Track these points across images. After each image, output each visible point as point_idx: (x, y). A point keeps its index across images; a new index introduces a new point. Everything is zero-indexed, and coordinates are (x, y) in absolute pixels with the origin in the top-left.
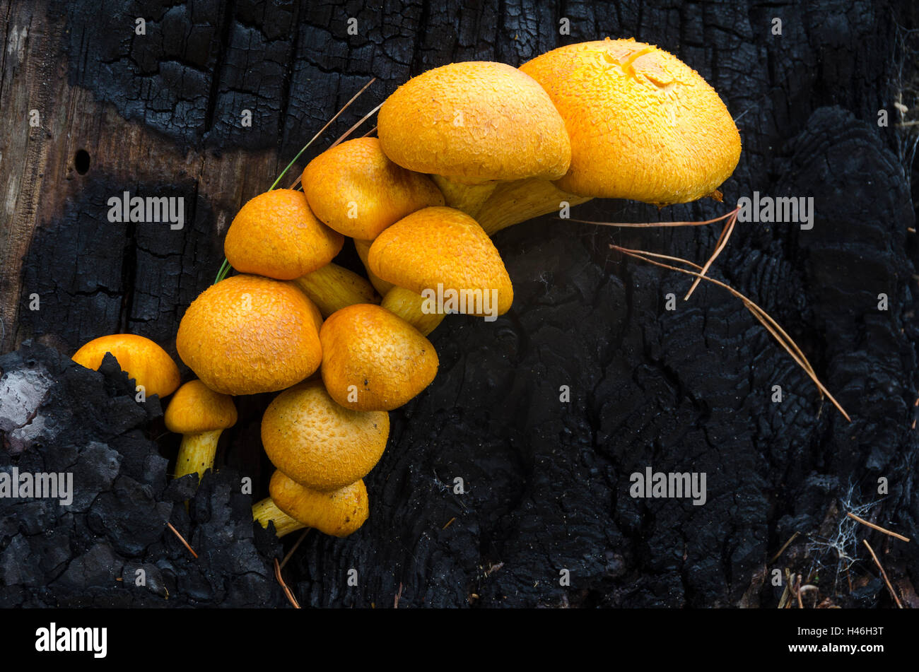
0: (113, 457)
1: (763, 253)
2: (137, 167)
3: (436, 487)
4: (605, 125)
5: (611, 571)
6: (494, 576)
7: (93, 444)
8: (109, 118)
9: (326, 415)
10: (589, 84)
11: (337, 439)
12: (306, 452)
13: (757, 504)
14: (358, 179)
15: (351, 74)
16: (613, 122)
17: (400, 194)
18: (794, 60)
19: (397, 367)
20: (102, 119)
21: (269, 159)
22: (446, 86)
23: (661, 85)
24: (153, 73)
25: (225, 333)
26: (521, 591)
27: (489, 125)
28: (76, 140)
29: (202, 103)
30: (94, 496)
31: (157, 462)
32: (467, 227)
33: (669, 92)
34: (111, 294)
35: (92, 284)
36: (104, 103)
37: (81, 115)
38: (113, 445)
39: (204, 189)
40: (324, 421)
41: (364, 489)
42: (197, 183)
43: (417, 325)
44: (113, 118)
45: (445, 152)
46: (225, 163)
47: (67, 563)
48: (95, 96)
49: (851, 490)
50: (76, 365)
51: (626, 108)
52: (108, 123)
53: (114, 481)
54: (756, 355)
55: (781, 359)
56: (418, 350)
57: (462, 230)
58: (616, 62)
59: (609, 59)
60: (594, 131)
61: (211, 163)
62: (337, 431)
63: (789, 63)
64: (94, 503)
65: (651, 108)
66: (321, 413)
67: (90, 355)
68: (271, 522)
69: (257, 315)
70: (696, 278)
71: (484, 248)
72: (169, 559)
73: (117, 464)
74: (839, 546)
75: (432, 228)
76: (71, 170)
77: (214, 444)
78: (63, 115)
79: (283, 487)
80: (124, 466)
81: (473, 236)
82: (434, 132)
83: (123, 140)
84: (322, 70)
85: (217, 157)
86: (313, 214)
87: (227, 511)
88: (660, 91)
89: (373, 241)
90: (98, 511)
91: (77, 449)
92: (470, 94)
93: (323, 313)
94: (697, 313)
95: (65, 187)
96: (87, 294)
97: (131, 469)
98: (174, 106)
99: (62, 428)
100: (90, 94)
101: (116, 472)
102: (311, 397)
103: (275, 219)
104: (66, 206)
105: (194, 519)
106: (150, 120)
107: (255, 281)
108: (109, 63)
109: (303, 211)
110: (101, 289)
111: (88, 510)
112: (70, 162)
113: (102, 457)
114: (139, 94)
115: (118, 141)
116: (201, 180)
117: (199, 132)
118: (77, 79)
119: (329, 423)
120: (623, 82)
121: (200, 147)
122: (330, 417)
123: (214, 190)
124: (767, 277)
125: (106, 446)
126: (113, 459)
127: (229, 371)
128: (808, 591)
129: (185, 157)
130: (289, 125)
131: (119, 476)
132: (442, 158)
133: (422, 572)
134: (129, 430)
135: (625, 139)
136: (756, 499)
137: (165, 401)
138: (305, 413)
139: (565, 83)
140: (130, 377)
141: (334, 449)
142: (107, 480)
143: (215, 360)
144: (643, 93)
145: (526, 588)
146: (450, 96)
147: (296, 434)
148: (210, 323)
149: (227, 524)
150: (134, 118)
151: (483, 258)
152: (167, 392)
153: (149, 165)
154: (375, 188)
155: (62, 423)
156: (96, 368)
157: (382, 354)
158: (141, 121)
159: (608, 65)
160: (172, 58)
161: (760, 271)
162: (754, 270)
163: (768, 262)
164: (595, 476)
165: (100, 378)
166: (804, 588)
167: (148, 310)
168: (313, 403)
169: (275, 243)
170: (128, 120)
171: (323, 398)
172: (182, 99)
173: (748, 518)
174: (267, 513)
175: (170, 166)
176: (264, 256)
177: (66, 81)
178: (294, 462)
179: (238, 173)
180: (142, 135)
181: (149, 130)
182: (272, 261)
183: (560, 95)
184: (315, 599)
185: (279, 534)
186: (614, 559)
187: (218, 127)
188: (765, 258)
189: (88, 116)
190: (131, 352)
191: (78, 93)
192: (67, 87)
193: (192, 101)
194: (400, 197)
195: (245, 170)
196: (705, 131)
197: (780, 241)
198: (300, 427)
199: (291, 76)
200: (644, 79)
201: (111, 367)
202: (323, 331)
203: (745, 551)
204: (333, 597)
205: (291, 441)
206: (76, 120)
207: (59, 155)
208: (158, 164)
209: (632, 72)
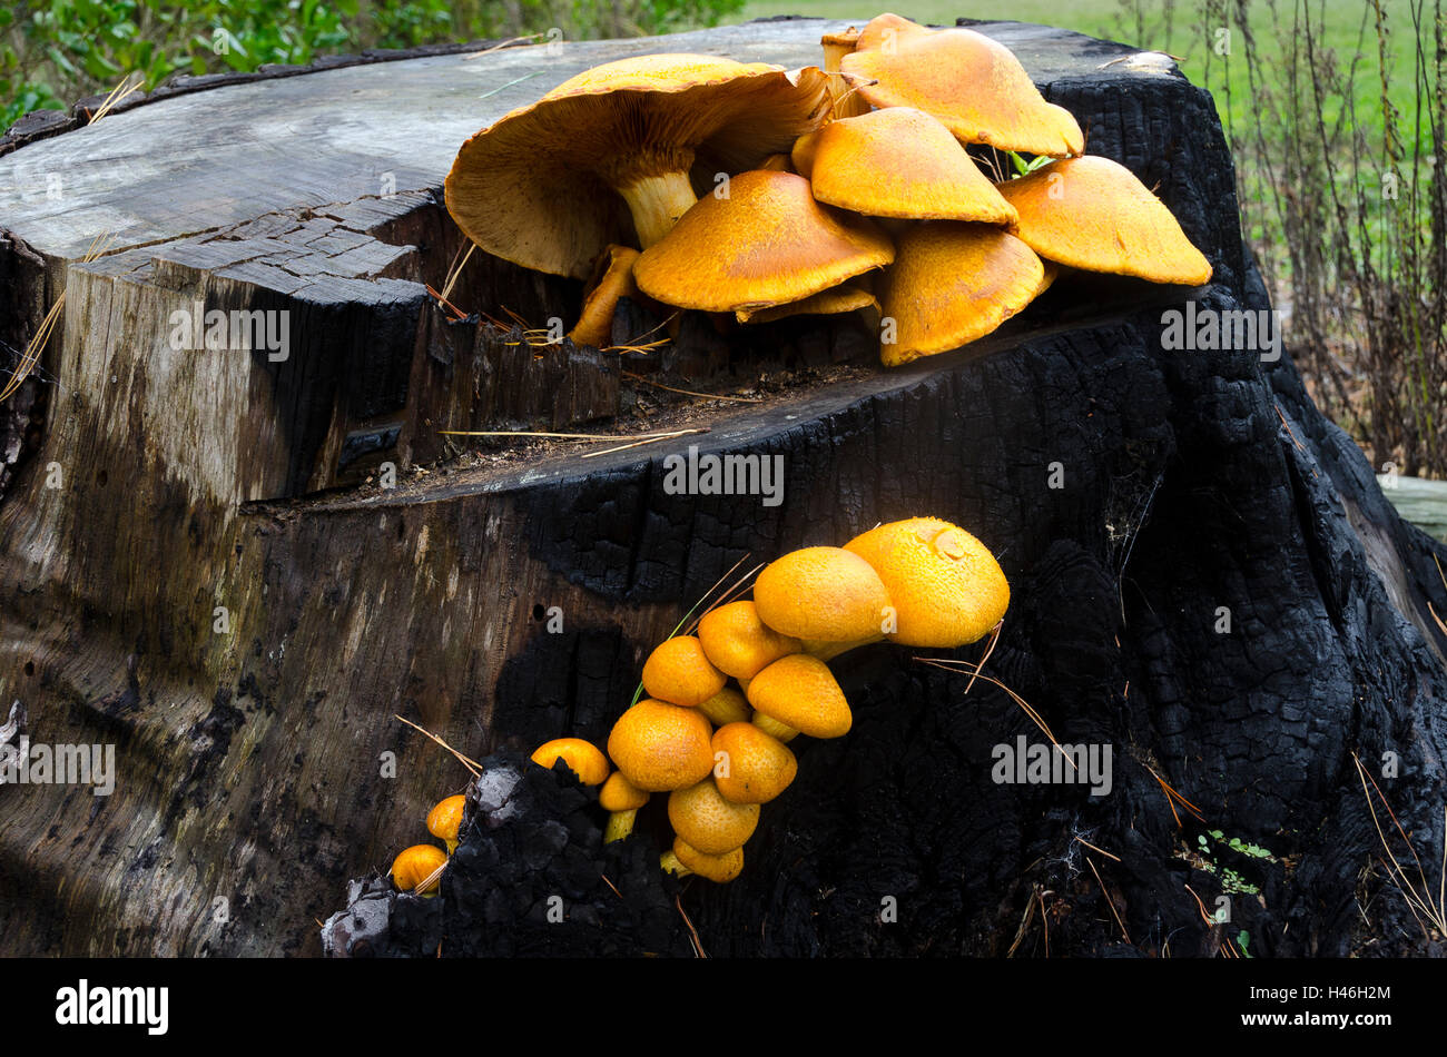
0: (563, 831)
1: (1017, 650)
2: (579, 616)
3: (790, 839)
4: (918, 595)
5: (911, 888)
6: (830, 898)
7: (549, 822)
8: (559, 582)
9: (717, 805)
10: (906, 561)
11: (725, 821)
12: (702, 831)
13: (1013, 837)
14: (741, 636)
15: (733, 548)
16: (924, 593)
17: (771, 646)
18: (1039, 506)
19: (769, 775)
20: (553, 582)
21: (673, 610)
22: (805, 573)
23: (955, 559)
24: (590, 550)
25: (646, 749)
26: (848, 908)
27: (837, 605)
28: (535, 597)
29: (625, 571)
30: (550, 857)
31: (594, 832)
32: (821, 675)
33: (961, 563)
34: (559, 707)
35: (545, 700)
36: (555, 572)
37: (539, 579)
38: (562, 822)
39: (626, 631)
40: (716, 809)
41: (742, 853)
42: (621, 627)
43: (780, 740)
44: (561, 583)
45: (806, 626)
46: (641, 613)
47: (531, 906)
48: (548, 566)
49: (1077, 819)
50: (537, 765)
51: (933, 582)
52: (557, 585)
53: (564, 849)
54: (1013, 727)
55: (1029, 727)
56: (783, 760)
57: (818, 679)
58: (924, 541)
59: (919, 540)
60: (910, 599)
61: (631, 613)
62: (724, 816)
63: (1036, 509)
64: (550, 863)
65: (949, 580)
66: (713, 803)
67: (546, 755)
68: (674, 870)
69: (669, 737)
70: (972, 676)
71: (833, 691)
72: (602, 900)
73: (567, 837)
74: (1068, 860)
75: (795, 677)
76: (531, 619)
77: (634, 816)
78: (525, 581)
79: (683, 850)
80: (570, 836)
81: (824, 683)
82: (798, 610)
83: (569, 598)
84: (711, 545)
85: (636, 609)
86: (707, 659)
87: (643, 864)
88: (955, 563)
89: (751, 680)
90: (552, 869)
91: (538, 826)
92: (824, 582)
93: (715, 726)
94: (973, 702)
95: (527, 631)
96: (542, 707)
97: (576, 839)
98: (605, 572)
99: (527, 810)
100: (545, 565)
101: (565, 842)
102: (705, 790)
103: (681, 664)
104: (527, 645)
105: (619, 870)
106: (589, 584)
107: (665, 706)
108: (558, 542)
109: (701, 657)
110: (552, 703)
111: (545, 869)
112: (531, 613)
113: (555, 831)
114: (580, 564)
115: (565, 598)
116: (624, 625)
117: (624, 591)
118: (534, 554)
119: (719, 811)
120: (929, 559)
121: (624, 602)
122: (719, 805)
123: (634, 632)
124: (1020, 668)
125: (558, 824)
126: (563, 833)
127: (648, 777)
128: (1048, 895)
129: (613, 609)
130: (688, 585)
131: (567, 845)
132: (804, 629)
133: (780, 902)
134: (575, 811)
135: (933, 606)
136: (1012, 833)
137: (600, 787)
138: (701, 802)
139: (887, 558)
140: (576, 771)
141: (723, 828)
142: (559, 847)
143: (638, 769)
144: (945, 568)
145: (852, 907)
146: (809, 582)
147: (695, 818)
148: (635, 741)
149: (643, 873)
150: (578, 583)
151: (832, 700)
152: (601, 780)
153: (587, 616)
154: (752, 642)
155: (528, 807)
156: (550, 766)
157: (758, 767)
158: (581, 584)
159: (918, 544)
160: (604, 538)
161: (1015, 663)
162: (1011, 663)
163: (1021, 655)
164: (899, 819)
165: (554, 775)
166: (1044, 893)
167: (585, 718)
168: (707, 795)
169: (682, 682)
170: (572, 584)
171: (714, 791)
172: (611, 568)
173: (1006, 848)
174: (670, 863)
175: (602, 616)
176: (672, 690)
177: (527, 555)
178: (693, 837)
179: (650, 619)
180: (582, 594)
181: (589, 591)
182: (678, 695)
183: (885, 568)
184: (704, 920)
185: (679, 877)
186: (912, 879)
187: (636, 587)
188: (1019, 653)
189: (544, 580)
190: (575, 754)
191: (537, 565)
192: (528, 560)
193: (618, 569)
194: (771, 648)
195: (656, 617)
196: (986, 590)
197: (1029, 640)
198: (698, 813)
199: (688, 550)
200: (944, 555)
201: (562, 768)
202: (714, 742)
203: (1004, 871)
204: (717, 920)
205: (692, 822)
206: (534, 583)
207: (522, 608)
208: (593, 615)
209: (935, 550)
